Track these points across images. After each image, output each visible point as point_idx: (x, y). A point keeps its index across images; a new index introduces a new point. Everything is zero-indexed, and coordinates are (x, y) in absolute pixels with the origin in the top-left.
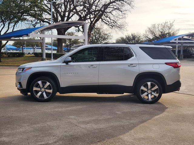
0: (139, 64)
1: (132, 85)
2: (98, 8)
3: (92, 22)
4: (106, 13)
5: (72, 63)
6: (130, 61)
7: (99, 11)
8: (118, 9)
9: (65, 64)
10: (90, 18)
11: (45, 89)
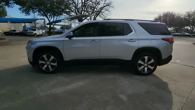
0: (138, 39)
1: (130, 59)
2: (97, 10)
3: (95, 17)
4: (102, 12)
5: (74, 38)
6: (129, 36)
7: (98, 11)
8: (107, 10)
9: (68, 39)
10: (94, 15)
11: (50, 62)
